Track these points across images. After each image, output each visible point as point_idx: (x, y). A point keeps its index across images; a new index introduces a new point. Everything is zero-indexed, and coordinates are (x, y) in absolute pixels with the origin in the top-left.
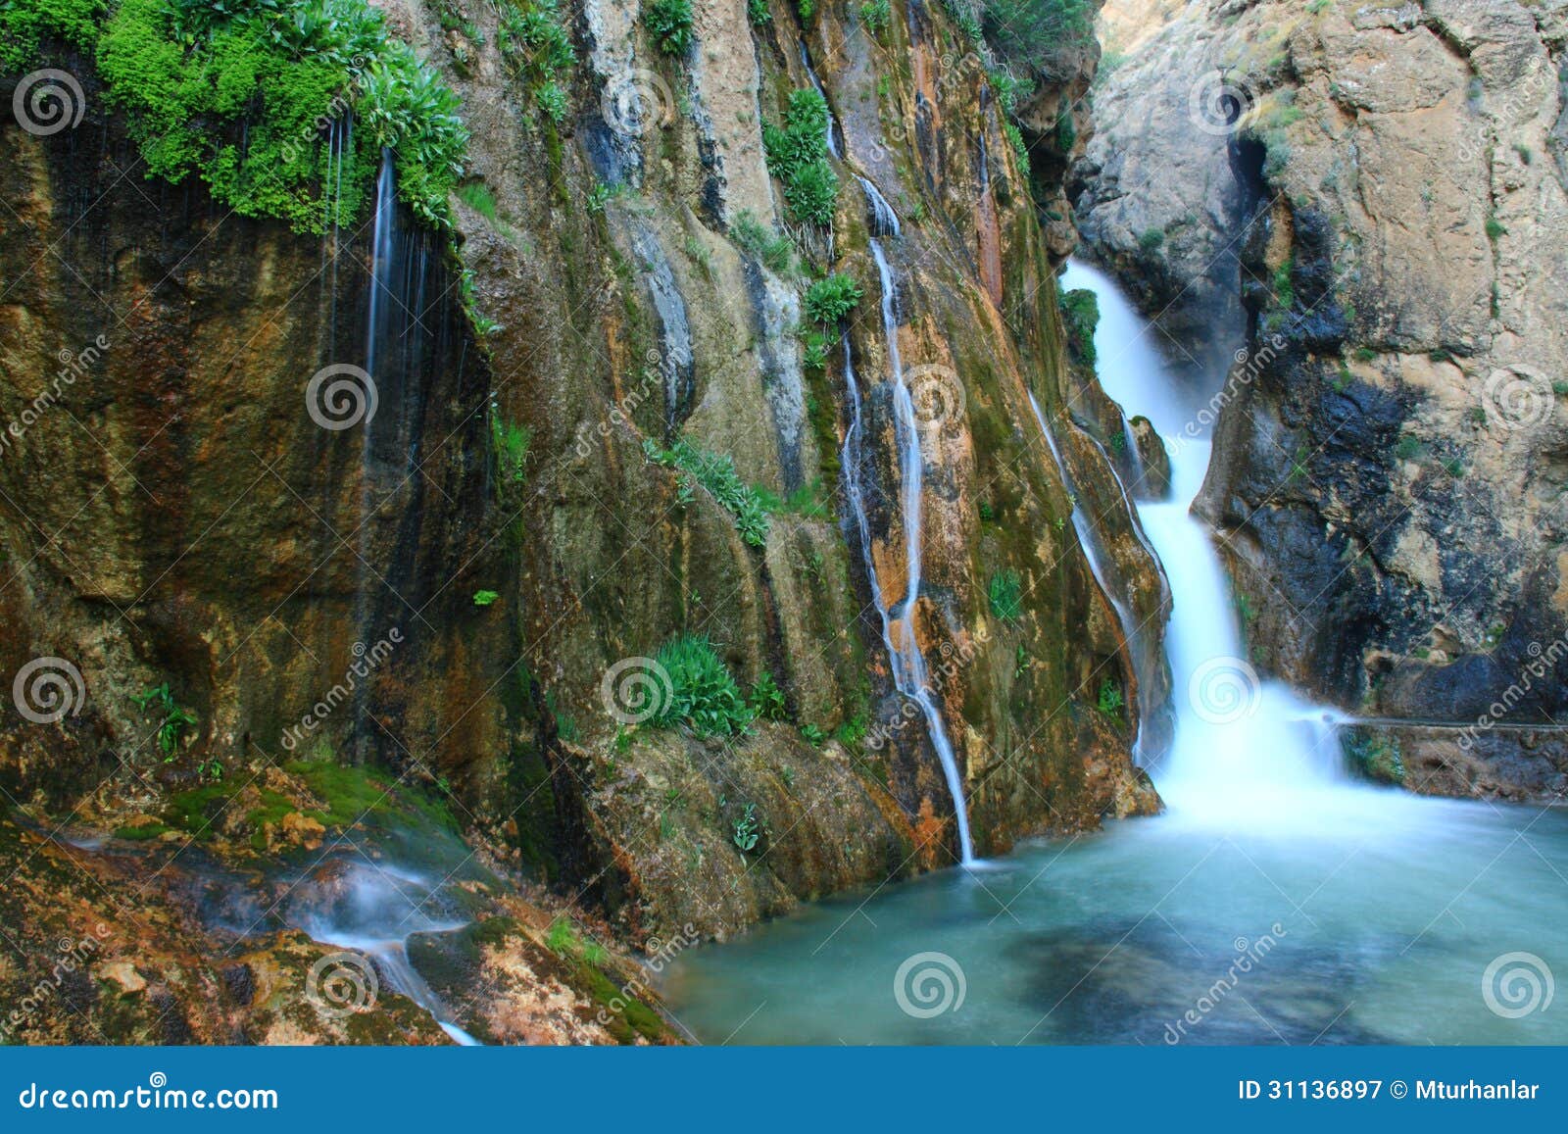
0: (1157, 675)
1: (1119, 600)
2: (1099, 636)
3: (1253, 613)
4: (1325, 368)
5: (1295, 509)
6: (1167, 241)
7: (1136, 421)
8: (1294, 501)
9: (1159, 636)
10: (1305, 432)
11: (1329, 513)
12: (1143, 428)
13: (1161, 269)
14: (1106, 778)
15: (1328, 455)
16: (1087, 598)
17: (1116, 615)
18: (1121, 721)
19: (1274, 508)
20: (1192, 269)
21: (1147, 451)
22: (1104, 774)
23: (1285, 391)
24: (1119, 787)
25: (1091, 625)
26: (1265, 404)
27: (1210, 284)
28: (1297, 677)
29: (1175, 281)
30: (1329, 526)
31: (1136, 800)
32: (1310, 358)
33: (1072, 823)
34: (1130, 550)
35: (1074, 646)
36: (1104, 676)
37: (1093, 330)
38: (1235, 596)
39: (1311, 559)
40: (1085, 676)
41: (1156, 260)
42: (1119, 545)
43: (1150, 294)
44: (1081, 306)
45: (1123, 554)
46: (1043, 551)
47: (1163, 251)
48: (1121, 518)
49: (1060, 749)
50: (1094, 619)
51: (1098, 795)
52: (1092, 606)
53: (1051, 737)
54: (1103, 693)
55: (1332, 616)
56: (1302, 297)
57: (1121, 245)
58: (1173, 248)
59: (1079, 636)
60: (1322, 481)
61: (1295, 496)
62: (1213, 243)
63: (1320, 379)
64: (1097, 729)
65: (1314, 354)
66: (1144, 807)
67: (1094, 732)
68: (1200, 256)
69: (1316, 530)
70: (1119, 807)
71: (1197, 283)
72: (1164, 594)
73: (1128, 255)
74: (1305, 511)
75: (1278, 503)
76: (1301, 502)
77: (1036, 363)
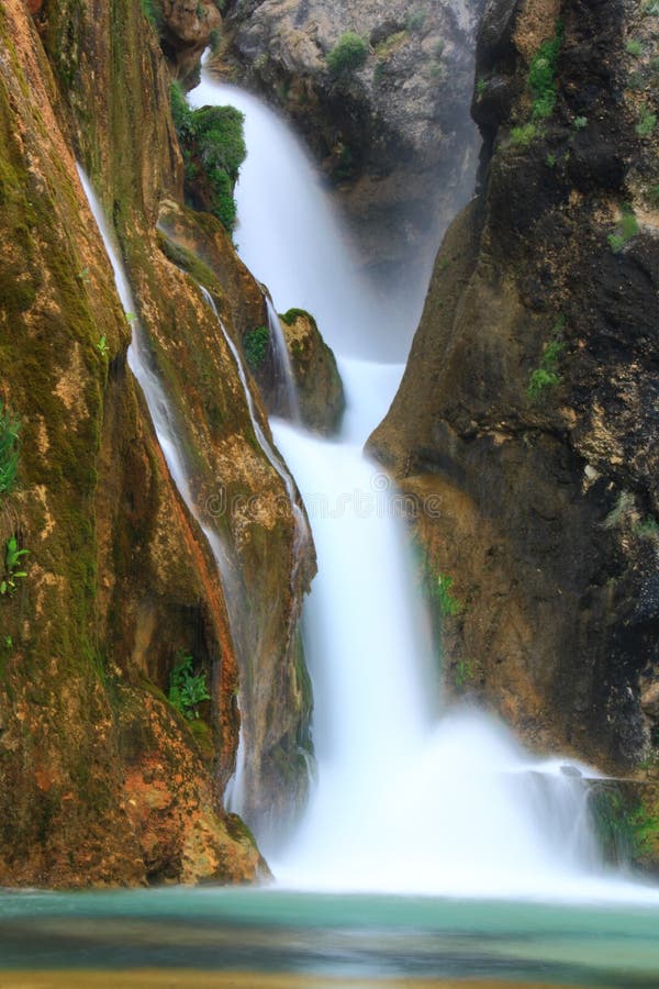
0: (282, 681)
1: (215, 529)
2: (170, 569)
3: (455, 607)
4: (598, 214)
5: (533, 440)
6: (374, 60)
7: (291, 317)
8: (533, 428)
9: (287, 612)
10: (559, 318)
11: (591, 448)
12: (301, 328)
13: (362, 107)
14: (165, 813)
15: (593, 353)
16: (153, 504)
17: (207, 550)
18: (203, 727)
19: (499, 439)
20: (410, 106)
21: (306, 365)
22: (163, 805)
23: (530, 253)
24: (189, 831)
25: (156, 551)
26: (497, 276)
27: (437, 133)
28: (523, 709)
29: (382, 128)
30: (590, 472)
31: (219, 855)
32: (574, 198)
33: (87, 866)
34: (244, 461)
35: (125, 585)
36: (180, 649)
37: (234, 175)
38: (428, 579)
39: (556, 522)
40: (143, 638)
41: (353, 91)
42: (227, 451)
43: (340, 149)
44: (216, 133)
45: (231, 465)
46: (66, 389)
47: (367, 75)
48: (234, 411)
49: (75, 730)
50: (164, 540)
51: (150, 840)
52: (160, 518)
53: (60, 706)
54: (176, 679)
55: (586, 615)
56: (569, 97)
57: (298, 63)
58: (383, 71)
59: (132, 566)
60: (579, 398)
61: (535, 420)
62: (447, 61)
63: (589, 231)
64: (157, 728)
65: (580, 191)
66: (232, 870)
67: (149, 733)
68: (425, 84)
69: (568, 477)
70: (186, 866)
71: (418, 131)
72: (299, 542)
73: (309, 82)
74: (552, 446)
75: (506, 431)
76: (544, 430)
77: (99, 130)
